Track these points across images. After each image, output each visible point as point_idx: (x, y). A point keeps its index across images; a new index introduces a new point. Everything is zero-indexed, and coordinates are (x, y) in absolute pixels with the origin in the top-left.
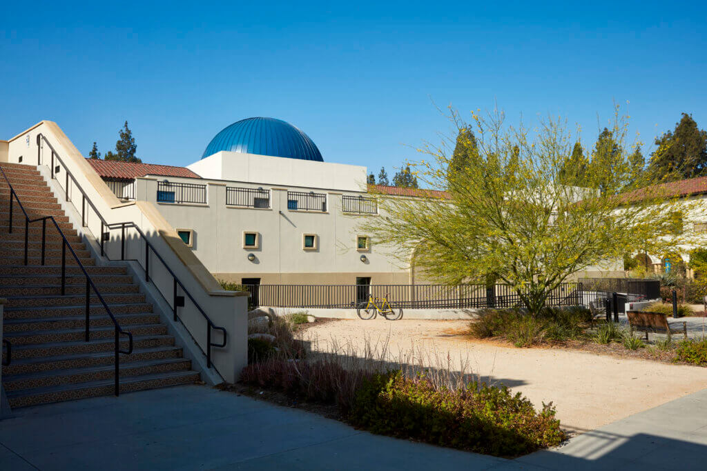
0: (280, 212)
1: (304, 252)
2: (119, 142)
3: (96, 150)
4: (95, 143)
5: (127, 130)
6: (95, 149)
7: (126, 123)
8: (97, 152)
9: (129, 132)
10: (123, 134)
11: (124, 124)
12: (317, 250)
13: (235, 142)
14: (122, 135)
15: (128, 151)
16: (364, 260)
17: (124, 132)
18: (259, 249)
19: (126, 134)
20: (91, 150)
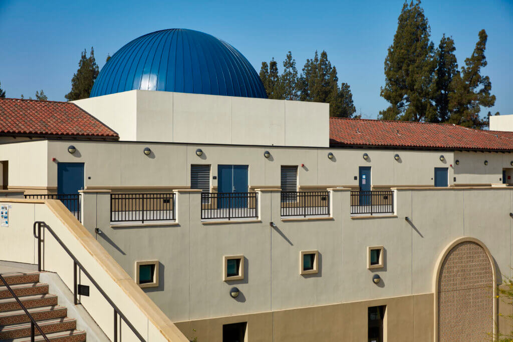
0: (272, 224)
1: (303, 278)
12: (318, 274)
16: (378, 281)
18: (245, 280)
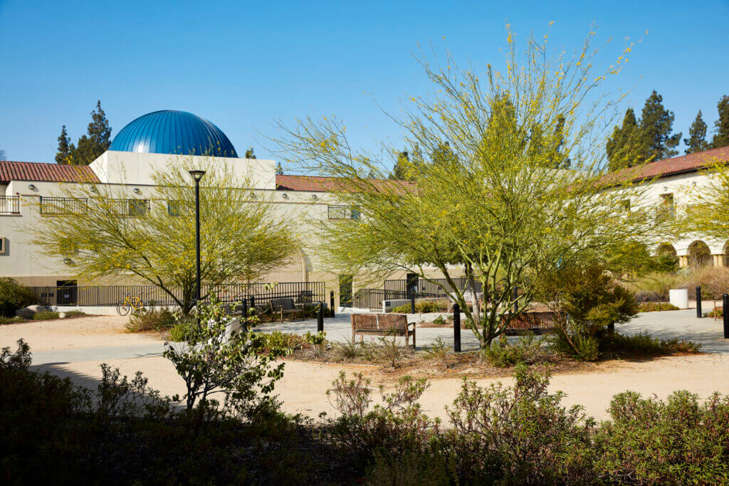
2: (91, 125)
3: (66, 134)
4: (64, 127)
5: (100, 110)
6: (64, 134)
7: (99, 103)
8: (66, 137)
9: (103, 112)
10: (95, 115)
11: (96, 104)
13: (138, 137)
14: (95, 117)
15: (103, 135)
17: (97, 112)
19: (99, 116)
20: (60, 134)
